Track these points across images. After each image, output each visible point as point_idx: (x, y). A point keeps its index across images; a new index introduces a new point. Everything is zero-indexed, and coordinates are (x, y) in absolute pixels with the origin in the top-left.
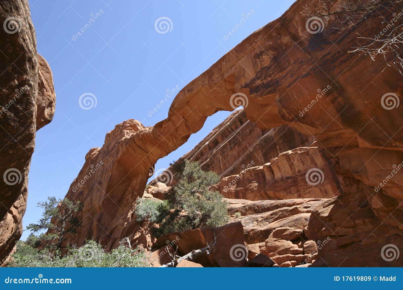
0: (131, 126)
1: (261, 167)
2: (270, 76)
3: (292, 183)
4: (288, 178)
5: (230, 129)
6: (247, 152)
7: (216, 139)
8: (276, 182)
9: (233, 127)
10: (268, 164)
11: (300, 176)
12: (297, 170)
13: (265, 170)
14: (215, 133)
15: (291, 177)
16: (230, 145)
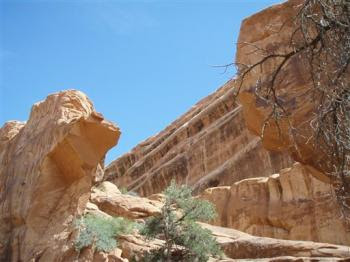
0: (72, 101)
1: (265, 180)
2: (285, 87)
3: (305, 209)
4: (301, 201)
5: (223, 107)
6: (247, 148)
7: (200, 120)
8: (284, 204)
9: (229, 104)
10: (276, 176)
11: (319, 200)
12: (315, 190)
13: (270, 185)
14: (200, 111)
15: (305, 201)
16: (222, 132)
